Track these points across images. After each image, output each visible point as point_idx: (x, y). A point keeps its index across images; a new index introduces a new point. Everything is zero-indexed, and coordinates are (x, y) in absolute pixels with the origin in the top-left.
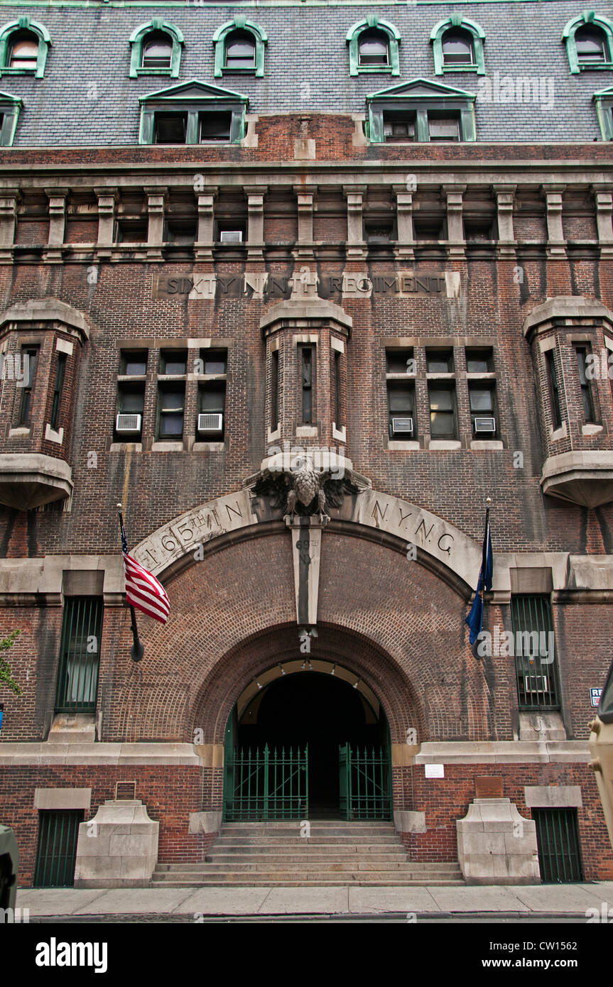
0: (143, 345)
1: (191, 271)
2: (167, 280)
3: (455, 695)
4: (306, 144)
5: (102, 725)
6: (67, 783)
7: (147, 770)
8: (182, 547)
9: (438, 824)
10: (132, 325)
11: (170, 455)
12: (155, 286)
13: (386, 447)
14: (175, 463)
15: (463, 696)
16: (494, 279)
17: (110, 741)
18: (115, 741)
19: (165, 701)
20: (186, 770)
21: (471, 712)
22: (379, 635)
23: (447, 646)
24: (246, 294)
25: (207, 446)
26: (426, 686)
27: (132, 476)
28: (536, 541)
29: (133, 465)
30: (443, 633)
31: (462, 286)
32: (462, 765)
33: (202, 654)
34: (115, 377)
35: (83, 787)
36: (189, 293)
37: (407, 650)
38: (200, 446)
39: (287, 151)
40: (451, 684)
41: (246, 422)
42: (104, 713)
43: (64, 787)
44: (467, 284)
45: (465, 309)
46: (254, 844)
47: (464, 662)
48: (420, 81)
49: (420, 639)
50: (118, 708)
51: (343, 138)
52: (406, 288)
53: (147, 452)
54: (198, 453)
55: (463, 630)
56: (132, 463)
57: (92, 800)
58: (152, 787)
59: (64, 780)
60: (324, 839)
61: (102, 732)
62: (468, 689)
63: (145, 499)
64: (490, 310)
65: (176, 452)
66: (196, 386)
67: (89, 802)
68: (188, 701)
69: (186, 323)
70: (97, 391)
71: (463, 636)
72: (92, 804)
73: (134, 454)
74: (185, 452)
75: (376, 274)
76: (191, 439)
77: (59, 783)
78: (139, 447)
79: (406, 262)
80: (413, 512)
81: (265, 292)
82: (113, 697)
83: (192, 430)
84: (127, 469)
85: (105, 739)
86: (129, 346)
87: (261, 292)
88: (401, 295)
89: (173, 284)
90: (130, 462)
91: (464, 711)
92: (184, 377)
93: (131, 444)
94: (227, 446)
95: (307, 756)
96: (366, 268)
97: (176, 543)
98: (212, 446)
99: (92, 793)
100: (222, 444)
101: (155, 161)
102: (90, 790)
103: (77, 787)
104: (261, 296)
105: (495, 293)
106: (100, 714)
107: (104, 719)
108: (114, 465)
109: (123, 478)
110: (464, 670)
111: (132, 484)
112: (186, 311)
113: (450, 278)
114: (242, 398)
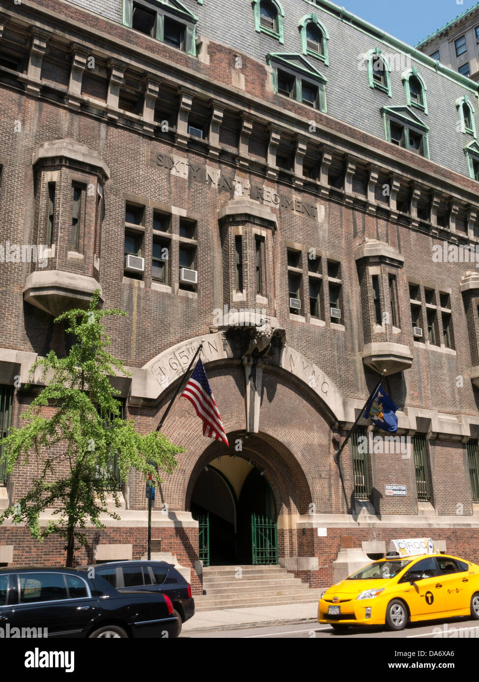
0: (142, 202)
1: (171, 152)
2: (155, 153)
3: (326, 485)
4: (239, 76)
5: (130, 497)
6: (115, 541)
7: (168, 531)
8: (182, 369)
9: (324, 564)
10: (133, 182)
11: (164, 295)
12: (148, 155)
13: (288, 317)
14: (167, 302)
15: (330, 486)
16: (341, 216)
17: (136, 509)
18: (139, 509)
19: (170, 481)
20: (192, 531)
21: (333, 496)
22: (289, 443)
23: (323, 453)
24: (207, 183)
25: (187, 294)
26: (313, 478)
27: (138, 306)
28: (360, 392)
29: (139, 297)
30: (320, 445)
31: (326, 215)
32: (334, 528)
33: (192, 448)
34: (123, 223)
35: (127, 543)
36: (171, 169)
37: (303, 455)
38: (182, 293)
39: (228, 78)
40: (325, 478)
41: (210, 281)
42: (131, 488)
43: (114, 543)
44: (328, 215)
45: (327, 232)
46: (217, 581)
47: (330, 465)
48: (299, 56)
49: (309, 448)
50: (140, 484)
51: (261, 82)
52: (298, 209)
53: (148, 289)
54: (182, 297)
55: (329, 444)
56: (138, 296)
57: (133, 553)
58: (171, 543)
59: (113, 538)
60: (255, 576)
61: (130, 502)
62: (332, 481)
63: (149, 326)
64: (339, 237)
65: (167, 294)
66: (178, 245)
67: (132, 555)
68: (184, 482)
69: (170, 193)
70: (110, 231)
71: (329, 448)
72: (133, 556)
73: (139, 288)
74: (173, 294)
75: (281, 192)
76: (177, 285)
77: (110, 541)
78: (142, 284)
79: (297, 189)
80: (310, 365)
81: (219, 185)
82: (136, 476)
83: (177, 279)
84: (135, 299)
85: (132, 508)
86: (132, 199)
87: (217, 184)
88: (295, 212)
89: (160, 157)
90: (137, 295)
91: (330, 495)
92: (170, 236)
93: (137, 280)
94: (199, 296)
95: (208, 522)
96: (276, 187)
97: (178, 364)
98: (191, 294)
99: (133, 548)
100: (196, 294)
101: (141, 47)
102: (131, 546)
103: (123, 543)
104: (217, 187)
105: (341, 227)
106: (128, 489)
107: (131, 492)
108: (126, 294)
109: (133, 306)
110: (330, 469)
111: (139, 312)
112: (170, 183)
113: (320, 208)
114: (207, 262)
